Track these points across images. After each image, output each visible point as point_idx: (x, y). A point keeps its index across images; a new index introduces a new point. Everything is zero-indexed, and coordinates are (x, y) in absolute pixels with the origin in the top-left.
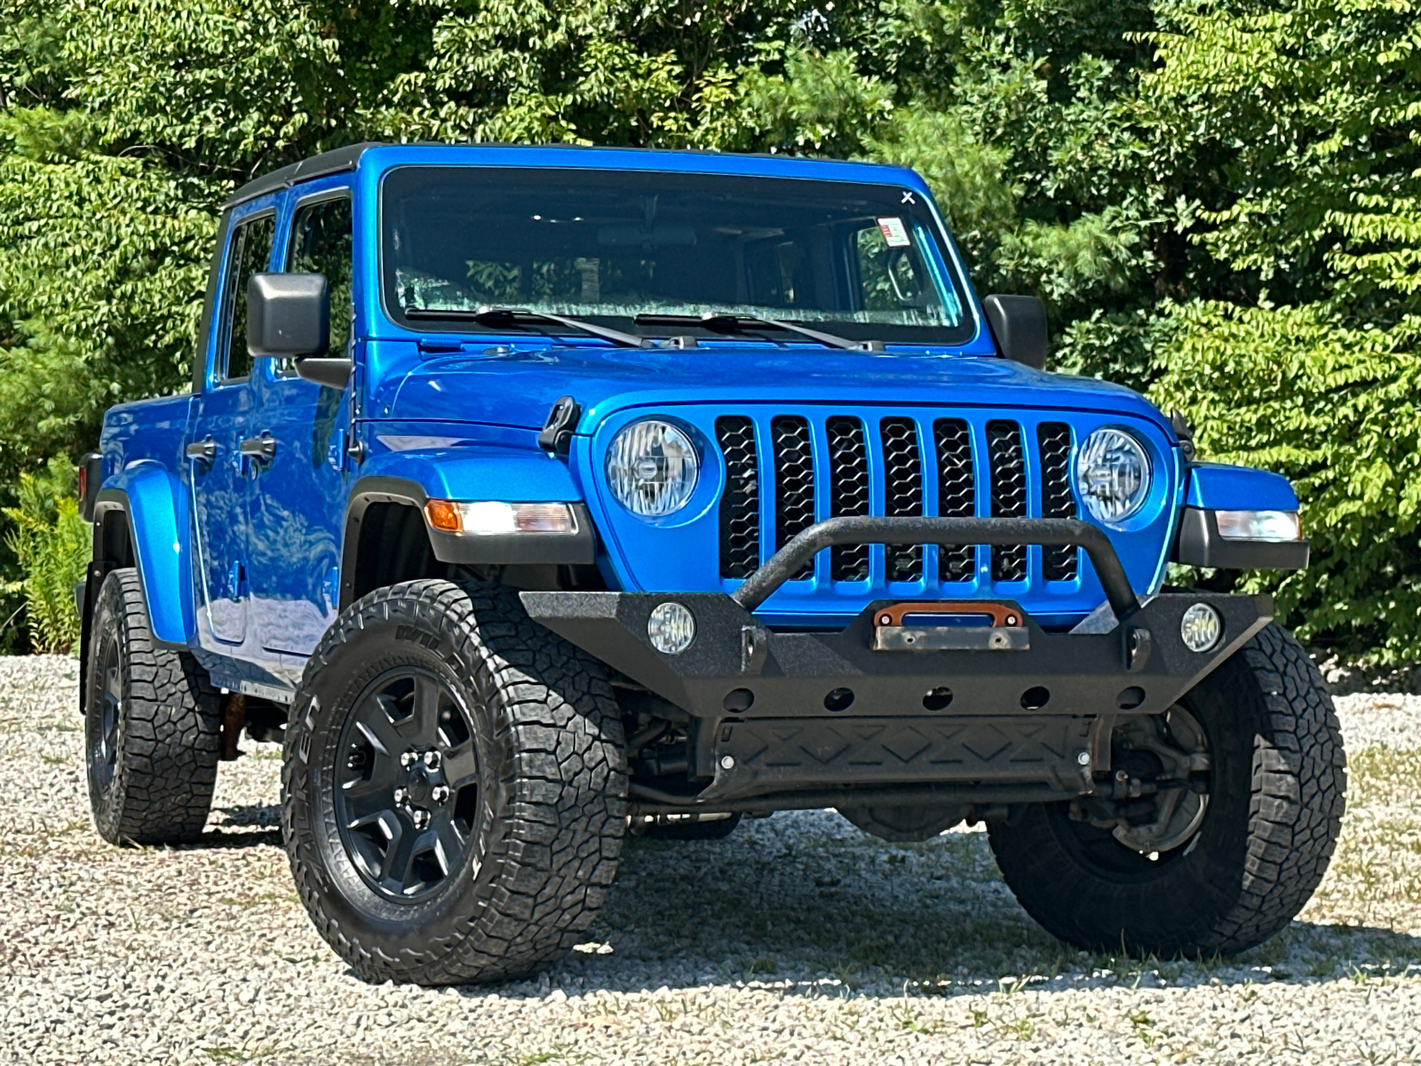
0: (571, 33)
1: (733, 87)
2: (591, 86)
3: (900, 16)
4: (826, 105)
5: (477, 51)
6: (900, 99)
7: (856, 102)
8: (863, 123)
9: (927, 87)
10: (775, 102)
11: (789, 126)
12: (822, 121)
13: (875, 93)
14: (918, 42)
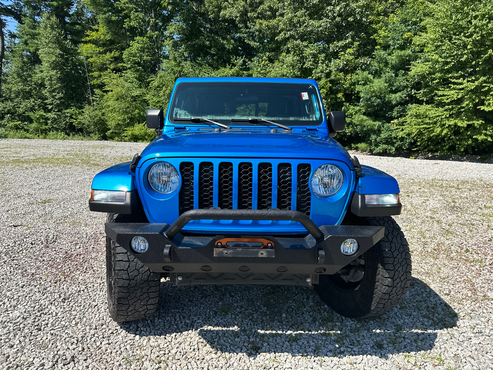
0: (330, 70)
1: (351, 76)
2: (332, 77)
3: (375, 66)
4: (364, 78)
5: (318, 73)
6: (374, 78)
7: (368, 78)
8: (369, 81)
9: (378, 76)
10: (357, 78)
11: (358, 81)
12: (363, 81)
13: (371, 77)
14: (377, 69)
